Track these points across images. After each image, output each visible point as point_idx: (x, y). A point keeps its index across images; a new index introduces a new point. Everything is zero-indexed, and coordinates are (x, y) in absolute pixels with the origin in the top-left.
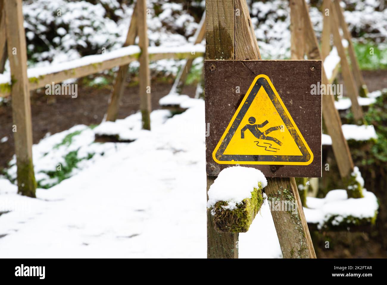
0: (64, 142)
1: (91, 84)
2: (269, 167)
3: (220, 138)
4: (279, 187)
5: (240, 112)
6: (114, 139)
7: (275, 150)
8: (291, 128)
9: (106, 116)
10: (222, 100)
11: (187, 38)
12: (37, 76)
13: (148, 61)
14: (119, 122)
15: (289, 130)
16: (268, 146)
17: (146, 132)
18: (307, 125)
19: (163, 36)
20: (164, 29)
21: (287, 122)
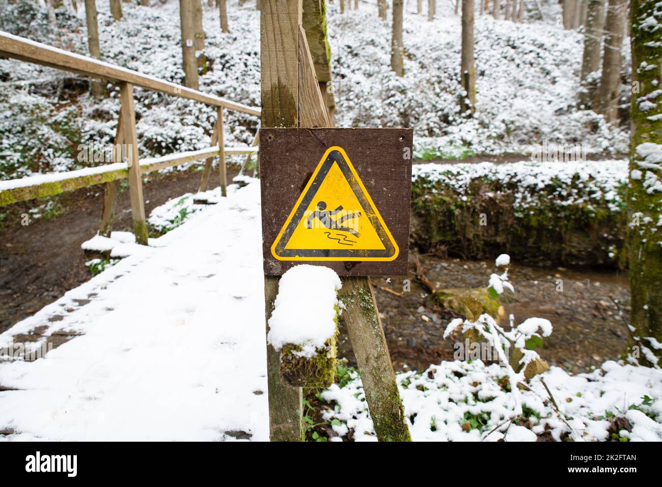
0: (179, 203)
1: (196, 170)
2: (343, 264)
3: (281, 228)
4: (354, 286)
5: (306, 196)
6: (205, 202)
7: (351, 243)
8: (371, 216)
9: (200, 189)
10: (282, 180)
11: (249, 145)
12: (148, 164)
13: (226, 157)
14: (208, 192)
15: (370, 218)
16: (342, 238)
17: (224, 198)
18: (392, 211)
19: (236, 143)
20: (236, 140)
21: (367, 208)
